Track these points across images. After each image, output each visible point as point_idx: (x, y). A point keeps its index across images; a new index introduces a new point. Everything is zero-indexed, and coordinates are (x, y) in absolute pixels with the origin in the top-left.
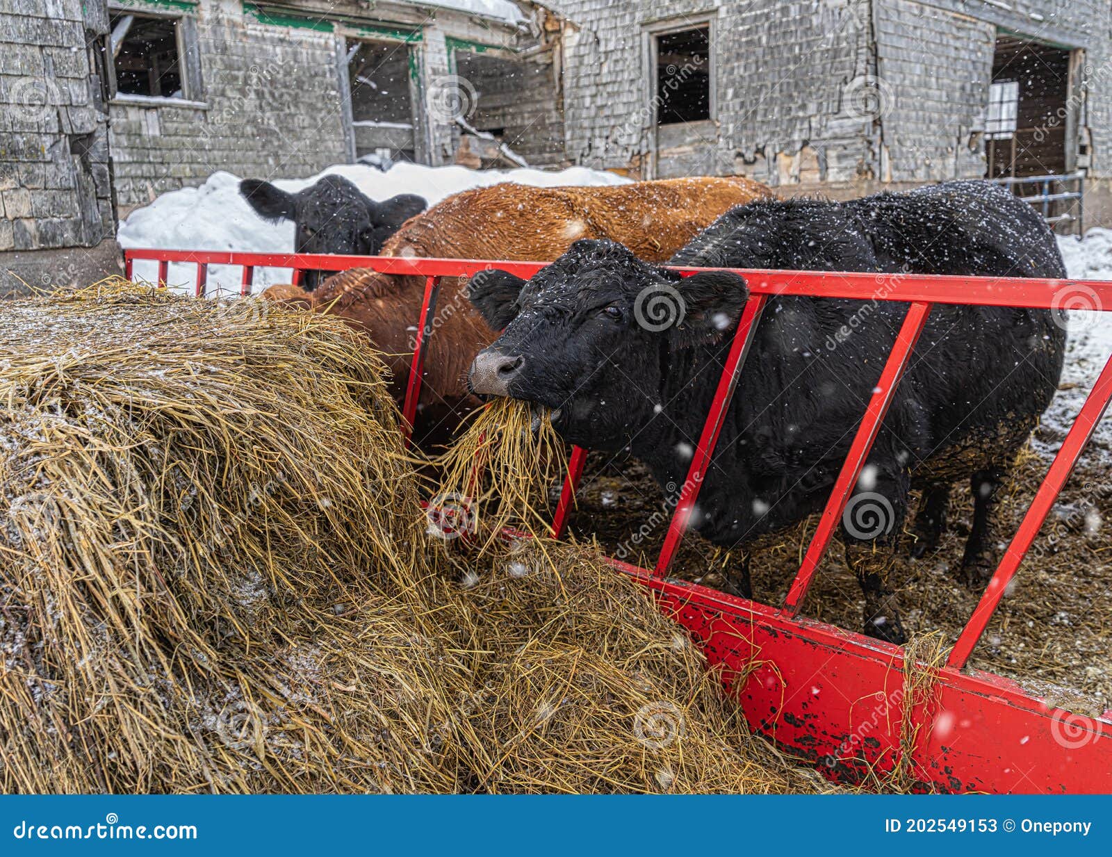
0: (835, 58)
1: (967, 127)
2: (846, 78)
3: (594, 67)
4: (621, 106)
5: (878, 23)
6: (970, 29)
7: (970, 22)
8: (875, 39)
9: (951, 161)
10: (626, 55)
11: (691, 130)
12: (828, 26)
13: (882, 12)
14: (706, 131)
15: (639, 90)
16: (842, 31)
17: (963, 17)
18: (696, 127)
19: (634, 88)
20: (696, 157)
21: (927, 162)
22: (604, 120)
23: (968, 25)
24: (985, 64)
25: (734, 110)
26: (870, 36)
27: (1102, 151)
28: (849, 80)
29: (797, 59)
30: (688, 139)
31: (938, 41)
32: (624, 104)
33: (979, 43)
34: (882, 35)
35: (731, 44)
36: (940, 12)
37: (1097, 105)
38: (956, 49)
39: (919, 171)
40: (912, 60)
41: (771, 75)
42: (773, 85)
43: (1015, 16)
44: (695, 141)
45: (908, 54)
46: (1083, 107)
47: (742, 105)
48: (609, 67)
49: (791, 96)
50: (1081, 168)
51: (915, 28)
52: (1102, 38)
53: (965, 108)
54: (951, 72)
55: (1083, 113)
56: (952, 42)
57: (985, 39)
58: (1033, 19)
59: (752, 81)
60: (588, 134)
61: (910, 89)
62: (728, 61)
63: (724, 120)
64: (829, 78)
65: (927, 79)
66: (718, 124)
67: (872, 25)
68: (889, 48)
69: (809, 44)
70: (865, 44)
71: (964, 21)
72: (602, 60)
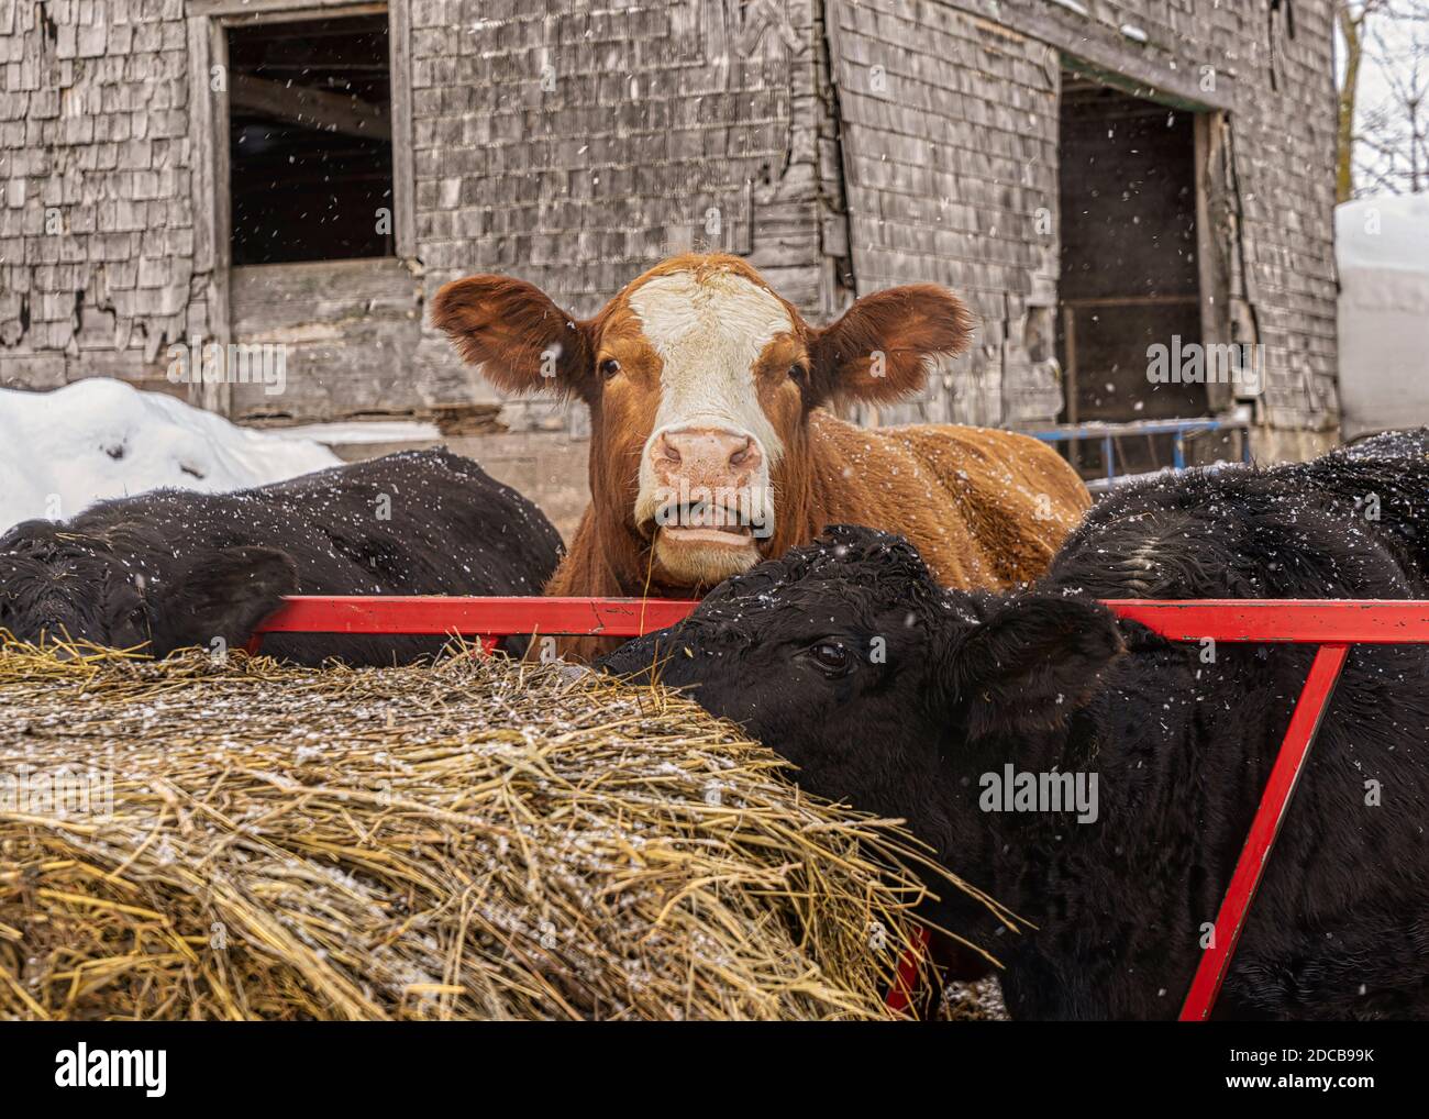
0: (736, 117)
1: (1021, 296)
2: (766, 167)
3: (38, 98)
4: (125, 210)
5: (838, 41)
6: (1012, 58)
7: (1012, 41)
8: (834, 79)
9: (994, 378)
10: (140, 72)
11: (332, 284)
12: (712, 39)
13: (844, 12)
14: (376, 286)
15: (180, 168)
16: (751, 54)
17: (998, 30)
18: (348, 274)
19: (165, 162)
20: (350, 355)
21: (948, 381)
22: (73, 246)
23: (1008, 49)
24: (1044, 142)
25: (464, 233)
26: (821, 68)
27: (1279, 357)
28: (773, 173)
29: (633, 116)
30: (326, 306)
31: (953, 86)
32: (135, 203)
33: (1031, 92)
34: (847, 67)
35: (452, 63)
36: (953, 15)
37: (1260, 247)
38: (989, 104)
39: (933, 405)
40: (908, 130)
41: (565, 147)
42: (572, 174)
43: (1092, 28)
44: (345, 313)
45: (899, 115)
46: (1235, 252)
47: (488, 222)
48: (85, 102)
49: (621, 205)
50: (1243, 401)
51: (909, 52)
52: (1258, 87)
53: (1012, 248)
54: (982, 159)
55: (1236, 267)
56: (979, 88)
57: (1041, 85)
58: (1129, 38)
59: (512, 161)
60: (19, 282)
61: (906, 199)
62: (445, 105)
63: (437, 258)
64: (722, 166)
65: (938, 175)
66: (418, 270)
67: (826, 42)
68: (861, 100)
69: (665, 78)
70: (811, 89)
71: (1001, 39)
72: (66, 81)
